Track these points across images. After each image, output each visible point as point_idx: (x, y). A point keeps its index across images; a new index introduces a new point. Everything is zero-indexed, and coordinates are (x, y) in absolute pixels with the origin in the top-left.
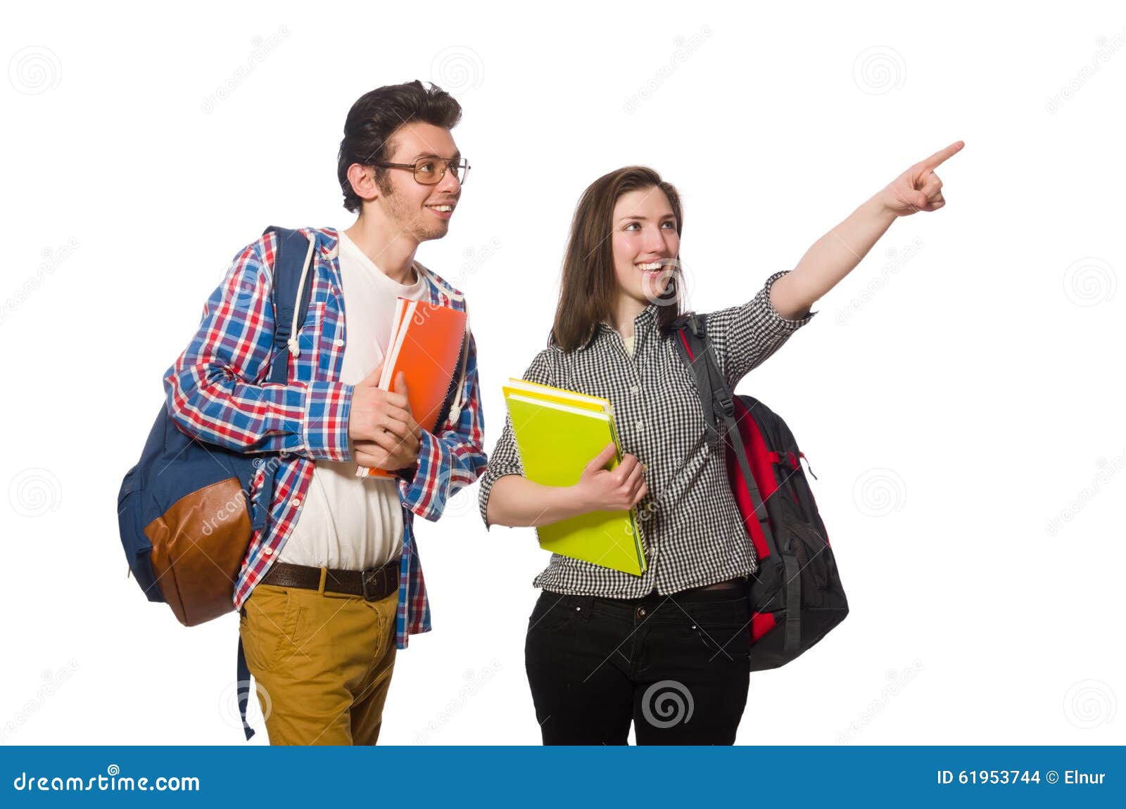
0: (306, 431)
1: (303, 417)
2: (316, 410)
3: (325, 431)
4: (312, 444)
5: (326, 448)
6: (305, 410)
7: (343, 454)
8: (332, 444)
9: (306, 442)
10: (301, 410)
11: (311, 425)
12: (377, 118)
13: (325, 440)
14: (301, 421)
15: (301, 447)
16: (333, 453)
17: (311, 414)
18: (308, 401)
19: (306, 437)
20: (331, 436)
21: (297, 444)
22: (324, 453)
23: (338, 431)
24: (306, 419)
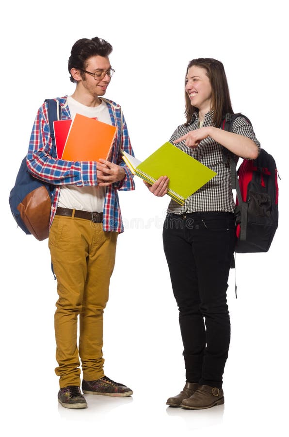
0: (82, 175)
1: (80, 170)
2: (85, 168)
3: (89, 174)
4: (84, 179)
5: (89, 180)
6: (81, 167)
7: (95, 182)
8: (91, 179)
9: (82, 178)
10: (80, 167)
11: (84, 173)
12: (81, 53)
13: (89, 177)
14: (80, 171)
15: (80, 181)
16: (91, 182)
17: (83, 169)
18: (82, 165)
19: (82, 177)
20: (91, 176)
21: (79, 180)
22: (88, 182)
23: (93, 174)
24: (82, 171)
